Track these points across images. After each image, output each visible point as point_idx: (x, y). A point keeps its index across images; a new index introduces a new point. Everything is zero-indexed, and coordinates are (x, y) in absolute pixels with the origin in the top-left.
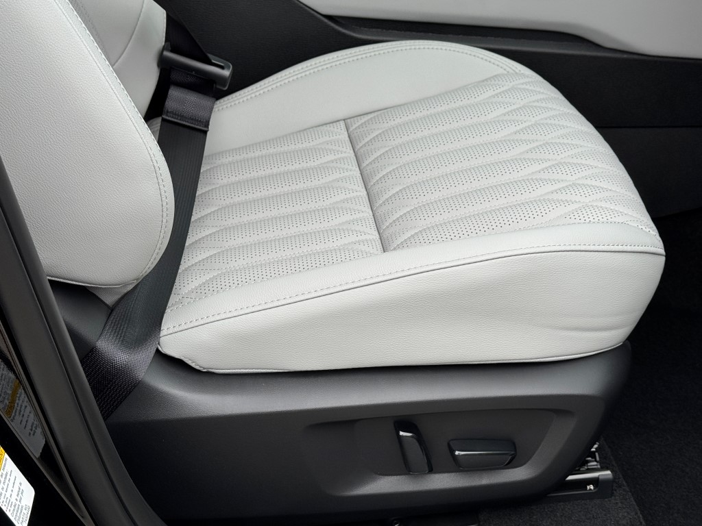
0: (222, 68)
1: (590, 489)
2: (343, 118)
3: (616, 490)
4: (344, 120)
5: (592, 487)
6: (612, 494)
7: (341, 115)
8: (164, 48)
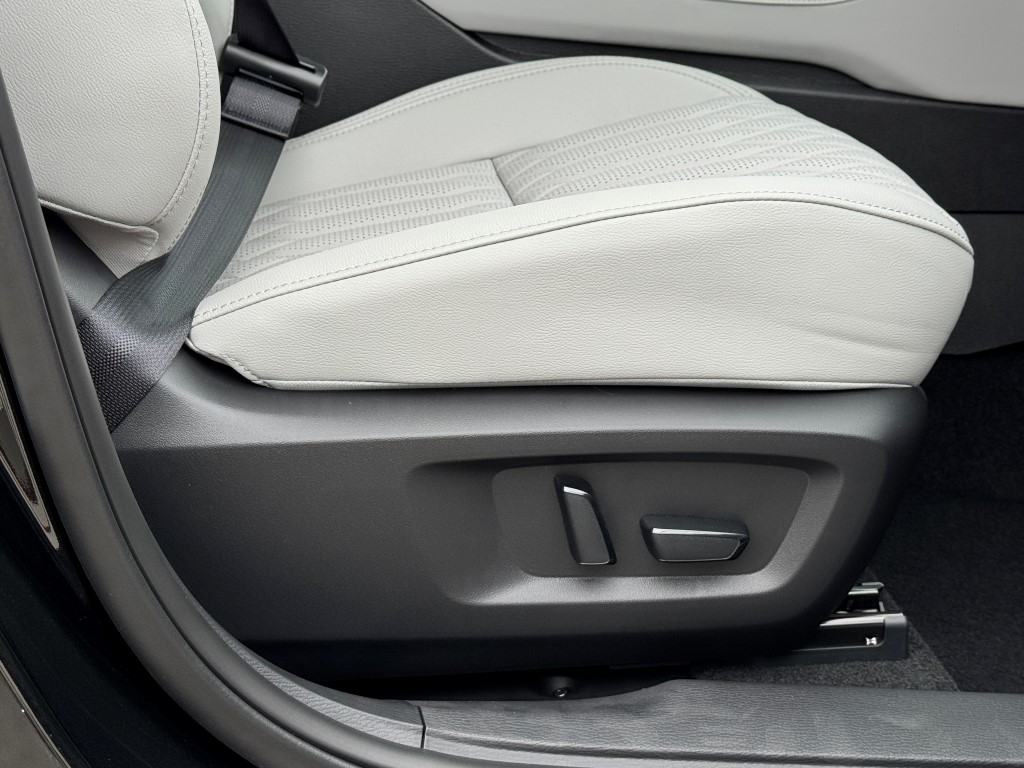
0: (312, 71)
1: (872, 644)
2: (490, 156)
3: (913, 652)
4: (492, 159)
5: (874, 641)
6: (907, 656)
7: (487, 153)
8: (229, 42)
